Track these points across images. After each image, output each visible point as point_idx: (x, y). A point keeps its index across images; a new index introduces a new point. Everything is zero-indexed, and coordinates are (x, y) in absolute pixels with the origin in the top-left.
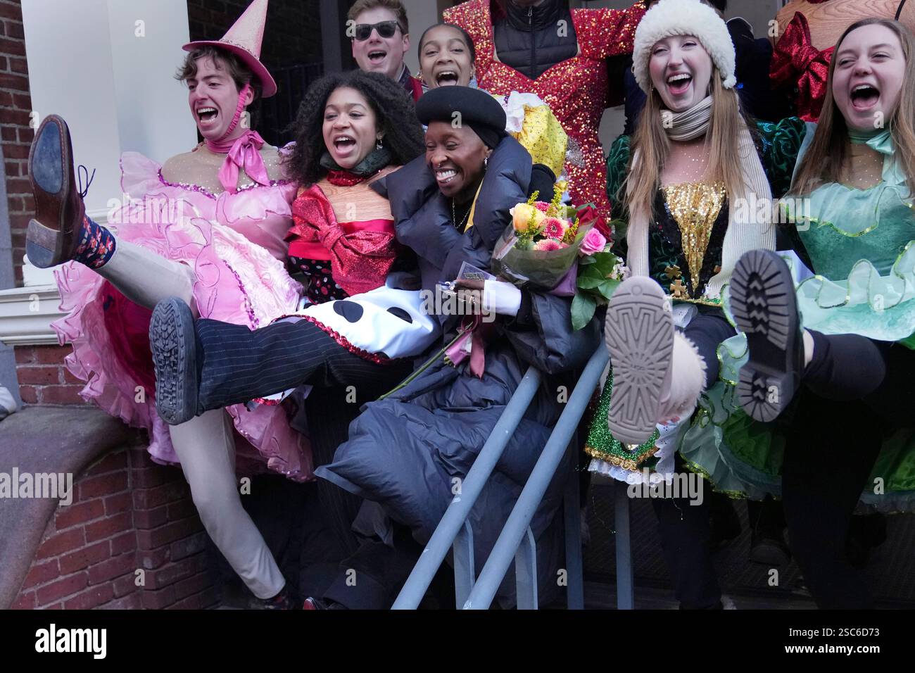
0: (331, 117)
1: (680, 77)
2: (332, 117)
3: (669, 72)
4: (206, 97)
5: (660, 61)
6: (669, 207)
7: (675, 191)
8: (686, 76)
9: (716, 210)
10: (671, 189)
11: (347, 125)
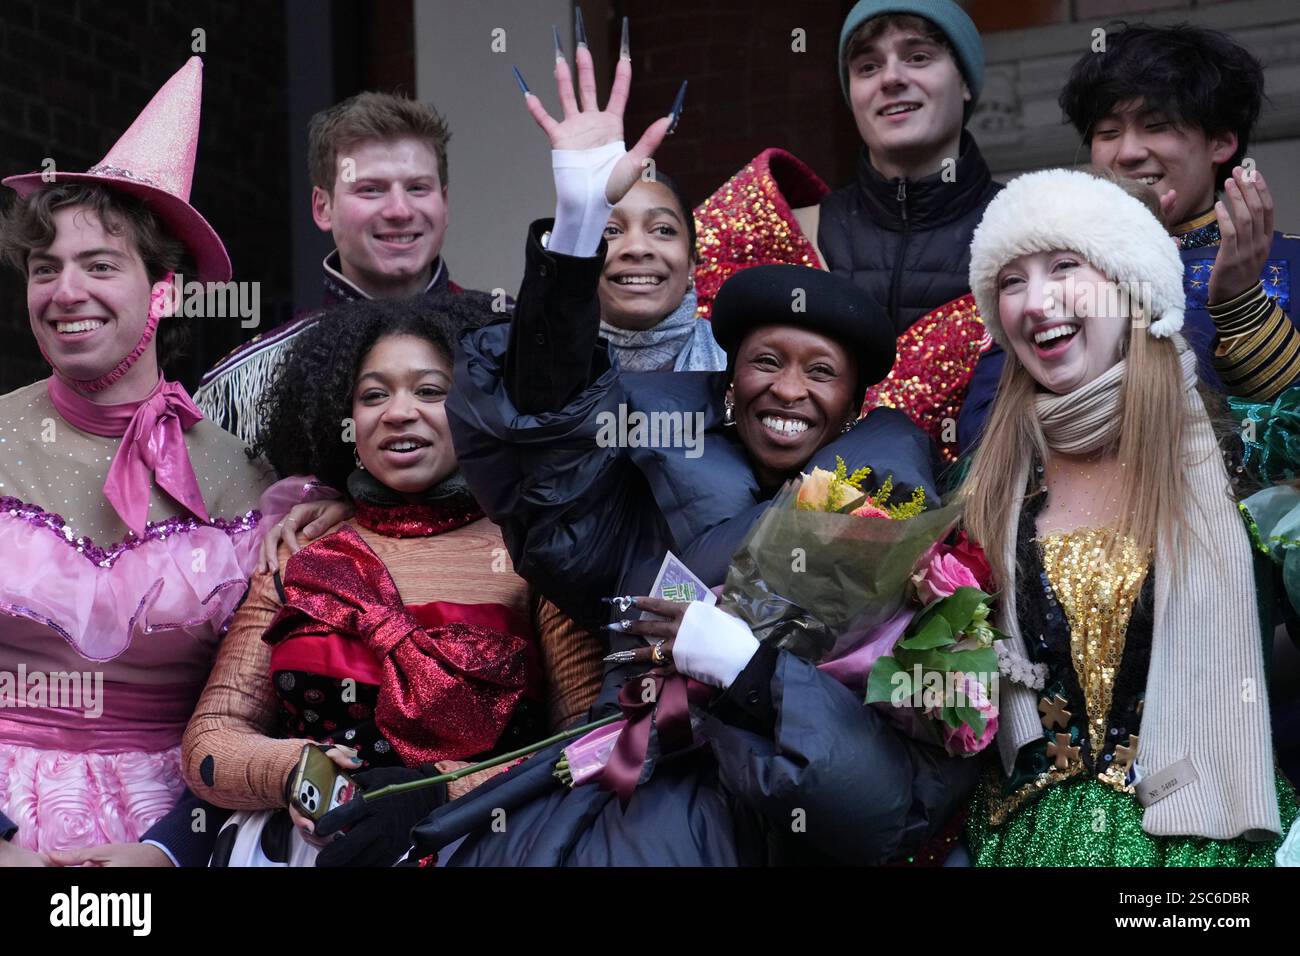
0: (371, 398)
1: (1052, 334)
2: (376, 396)
3: (1030, 325)
4: (83, 296)
5: (1013, 303)
6: (1050, 576)
7: (1061, 544)
8: (1064, 331)
9: (1135, 576)
10: (1055, 541)
11: (413, 415)
